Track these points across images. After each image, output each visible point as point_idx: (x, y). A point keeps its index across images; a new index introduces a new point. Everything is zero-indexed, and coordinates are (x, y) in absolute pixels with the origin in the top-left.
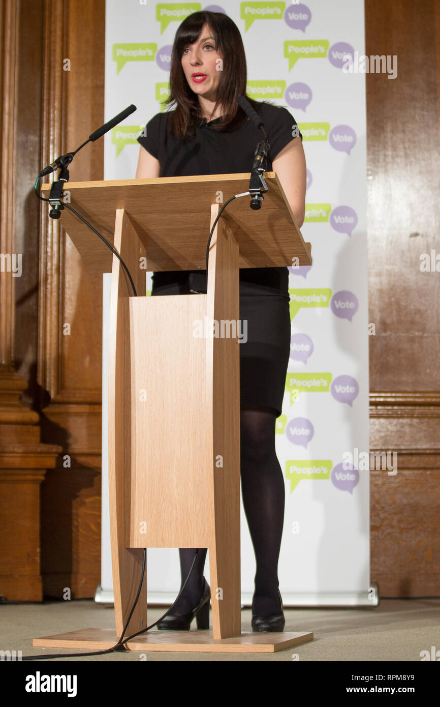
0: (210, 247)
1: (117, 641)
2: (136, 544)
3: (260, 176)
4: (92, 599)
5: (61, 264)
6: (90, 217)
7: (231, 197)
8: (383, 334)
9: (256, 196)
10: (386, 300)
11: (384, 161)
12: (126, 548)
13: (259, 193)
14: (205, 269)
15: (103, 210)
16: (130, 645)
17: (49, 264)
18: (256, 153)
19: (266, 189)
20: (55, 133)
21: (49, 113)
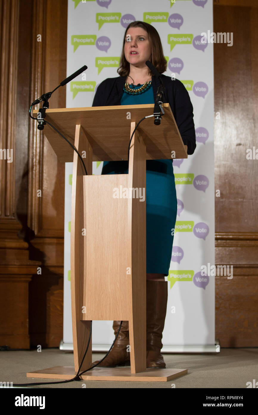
0: (130, 146)
1: (75, 374)
2: (86, 318)
3: (160, 105)
4: (58, 348)
5: (41, 159)
6: (60, 129)
7: (143, 117)
8: (221, 200)
9: (158, 117)
10: (223, 181)
11: (222, 103)
12: (81, 321)
13: (159, 115)
14: (127, 160)
15: (69, 125)
16: (83, 377)
17: (34, 160)
18: (157, 92)
19: (163, 113)
20: (38, 85)
21: (35, 75)
